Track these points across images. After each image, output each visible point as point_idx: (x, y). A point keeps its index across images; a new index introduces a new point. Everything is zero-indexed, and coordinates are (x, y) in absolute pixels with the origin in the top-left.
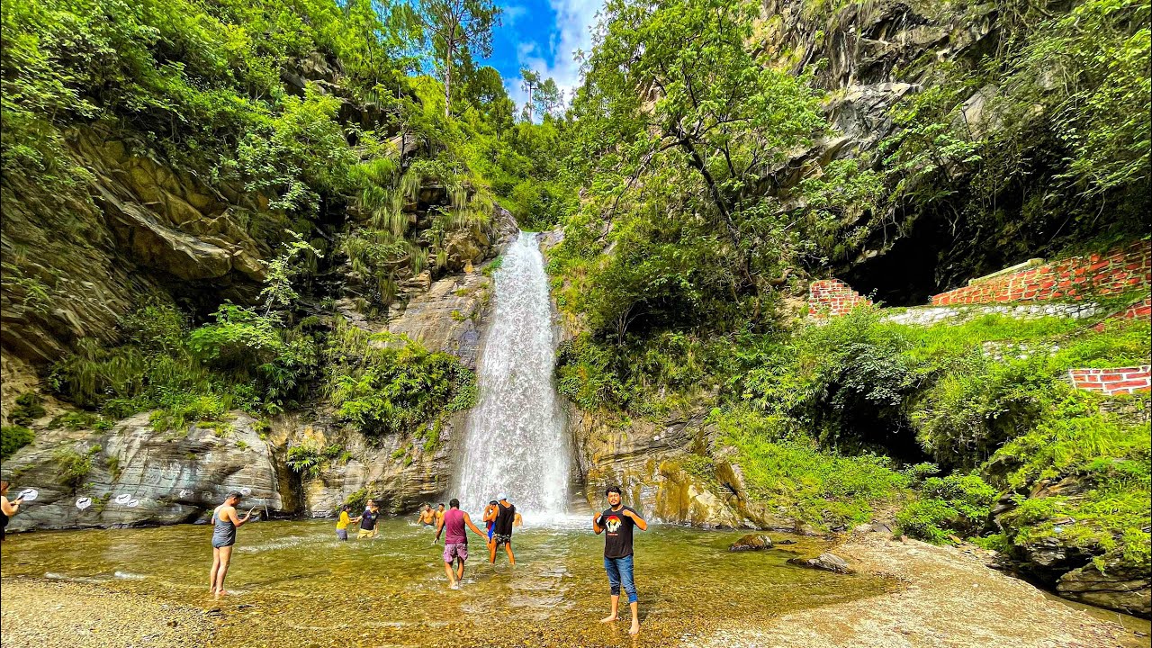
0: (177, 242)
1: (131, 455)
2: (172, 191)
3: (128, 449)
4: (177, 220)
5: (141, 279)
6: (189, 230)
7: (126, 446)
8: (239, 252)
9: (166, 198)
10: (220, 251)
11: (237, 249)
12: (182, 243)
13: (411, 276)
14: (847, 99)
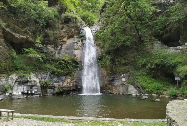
0: (16, 35)
1: (13, 83)
2: (15, 24)
3: (13, 82)
4: (16, 31)
5: (7, 43)
6: (18, 33)
7: (12, 82)
8: (28, 37)
9: (15, 26)
10: (24, 37)
11: (28, 36)
12: (17, 35)
13: (63, 39)
14: (161, 2)
